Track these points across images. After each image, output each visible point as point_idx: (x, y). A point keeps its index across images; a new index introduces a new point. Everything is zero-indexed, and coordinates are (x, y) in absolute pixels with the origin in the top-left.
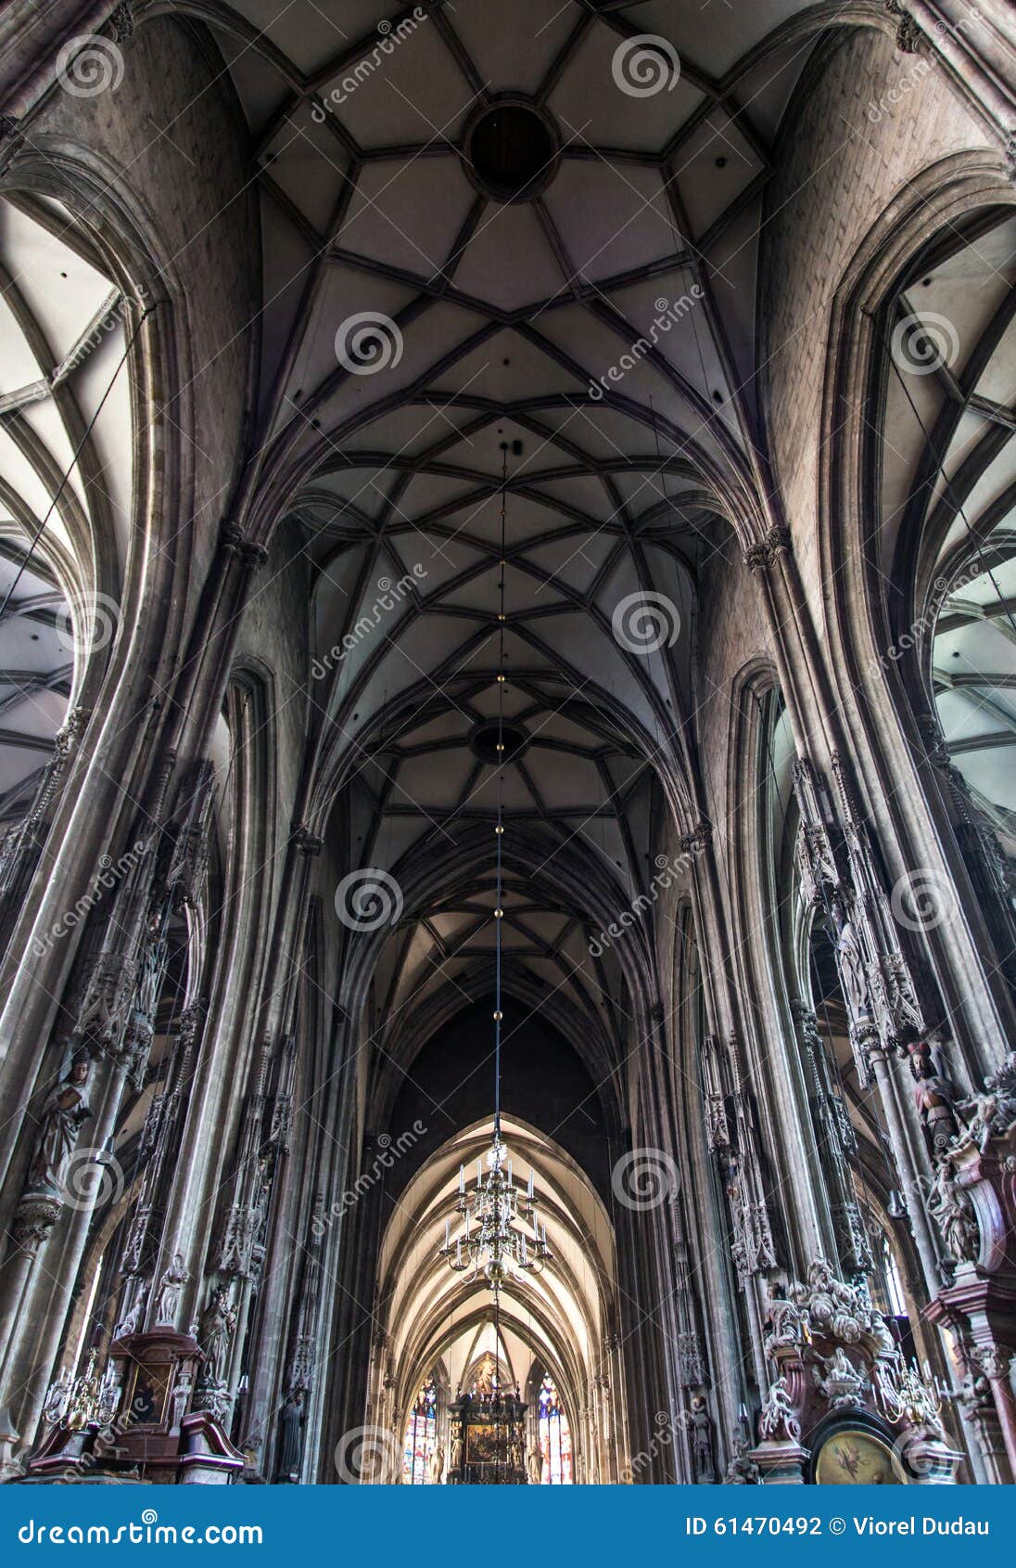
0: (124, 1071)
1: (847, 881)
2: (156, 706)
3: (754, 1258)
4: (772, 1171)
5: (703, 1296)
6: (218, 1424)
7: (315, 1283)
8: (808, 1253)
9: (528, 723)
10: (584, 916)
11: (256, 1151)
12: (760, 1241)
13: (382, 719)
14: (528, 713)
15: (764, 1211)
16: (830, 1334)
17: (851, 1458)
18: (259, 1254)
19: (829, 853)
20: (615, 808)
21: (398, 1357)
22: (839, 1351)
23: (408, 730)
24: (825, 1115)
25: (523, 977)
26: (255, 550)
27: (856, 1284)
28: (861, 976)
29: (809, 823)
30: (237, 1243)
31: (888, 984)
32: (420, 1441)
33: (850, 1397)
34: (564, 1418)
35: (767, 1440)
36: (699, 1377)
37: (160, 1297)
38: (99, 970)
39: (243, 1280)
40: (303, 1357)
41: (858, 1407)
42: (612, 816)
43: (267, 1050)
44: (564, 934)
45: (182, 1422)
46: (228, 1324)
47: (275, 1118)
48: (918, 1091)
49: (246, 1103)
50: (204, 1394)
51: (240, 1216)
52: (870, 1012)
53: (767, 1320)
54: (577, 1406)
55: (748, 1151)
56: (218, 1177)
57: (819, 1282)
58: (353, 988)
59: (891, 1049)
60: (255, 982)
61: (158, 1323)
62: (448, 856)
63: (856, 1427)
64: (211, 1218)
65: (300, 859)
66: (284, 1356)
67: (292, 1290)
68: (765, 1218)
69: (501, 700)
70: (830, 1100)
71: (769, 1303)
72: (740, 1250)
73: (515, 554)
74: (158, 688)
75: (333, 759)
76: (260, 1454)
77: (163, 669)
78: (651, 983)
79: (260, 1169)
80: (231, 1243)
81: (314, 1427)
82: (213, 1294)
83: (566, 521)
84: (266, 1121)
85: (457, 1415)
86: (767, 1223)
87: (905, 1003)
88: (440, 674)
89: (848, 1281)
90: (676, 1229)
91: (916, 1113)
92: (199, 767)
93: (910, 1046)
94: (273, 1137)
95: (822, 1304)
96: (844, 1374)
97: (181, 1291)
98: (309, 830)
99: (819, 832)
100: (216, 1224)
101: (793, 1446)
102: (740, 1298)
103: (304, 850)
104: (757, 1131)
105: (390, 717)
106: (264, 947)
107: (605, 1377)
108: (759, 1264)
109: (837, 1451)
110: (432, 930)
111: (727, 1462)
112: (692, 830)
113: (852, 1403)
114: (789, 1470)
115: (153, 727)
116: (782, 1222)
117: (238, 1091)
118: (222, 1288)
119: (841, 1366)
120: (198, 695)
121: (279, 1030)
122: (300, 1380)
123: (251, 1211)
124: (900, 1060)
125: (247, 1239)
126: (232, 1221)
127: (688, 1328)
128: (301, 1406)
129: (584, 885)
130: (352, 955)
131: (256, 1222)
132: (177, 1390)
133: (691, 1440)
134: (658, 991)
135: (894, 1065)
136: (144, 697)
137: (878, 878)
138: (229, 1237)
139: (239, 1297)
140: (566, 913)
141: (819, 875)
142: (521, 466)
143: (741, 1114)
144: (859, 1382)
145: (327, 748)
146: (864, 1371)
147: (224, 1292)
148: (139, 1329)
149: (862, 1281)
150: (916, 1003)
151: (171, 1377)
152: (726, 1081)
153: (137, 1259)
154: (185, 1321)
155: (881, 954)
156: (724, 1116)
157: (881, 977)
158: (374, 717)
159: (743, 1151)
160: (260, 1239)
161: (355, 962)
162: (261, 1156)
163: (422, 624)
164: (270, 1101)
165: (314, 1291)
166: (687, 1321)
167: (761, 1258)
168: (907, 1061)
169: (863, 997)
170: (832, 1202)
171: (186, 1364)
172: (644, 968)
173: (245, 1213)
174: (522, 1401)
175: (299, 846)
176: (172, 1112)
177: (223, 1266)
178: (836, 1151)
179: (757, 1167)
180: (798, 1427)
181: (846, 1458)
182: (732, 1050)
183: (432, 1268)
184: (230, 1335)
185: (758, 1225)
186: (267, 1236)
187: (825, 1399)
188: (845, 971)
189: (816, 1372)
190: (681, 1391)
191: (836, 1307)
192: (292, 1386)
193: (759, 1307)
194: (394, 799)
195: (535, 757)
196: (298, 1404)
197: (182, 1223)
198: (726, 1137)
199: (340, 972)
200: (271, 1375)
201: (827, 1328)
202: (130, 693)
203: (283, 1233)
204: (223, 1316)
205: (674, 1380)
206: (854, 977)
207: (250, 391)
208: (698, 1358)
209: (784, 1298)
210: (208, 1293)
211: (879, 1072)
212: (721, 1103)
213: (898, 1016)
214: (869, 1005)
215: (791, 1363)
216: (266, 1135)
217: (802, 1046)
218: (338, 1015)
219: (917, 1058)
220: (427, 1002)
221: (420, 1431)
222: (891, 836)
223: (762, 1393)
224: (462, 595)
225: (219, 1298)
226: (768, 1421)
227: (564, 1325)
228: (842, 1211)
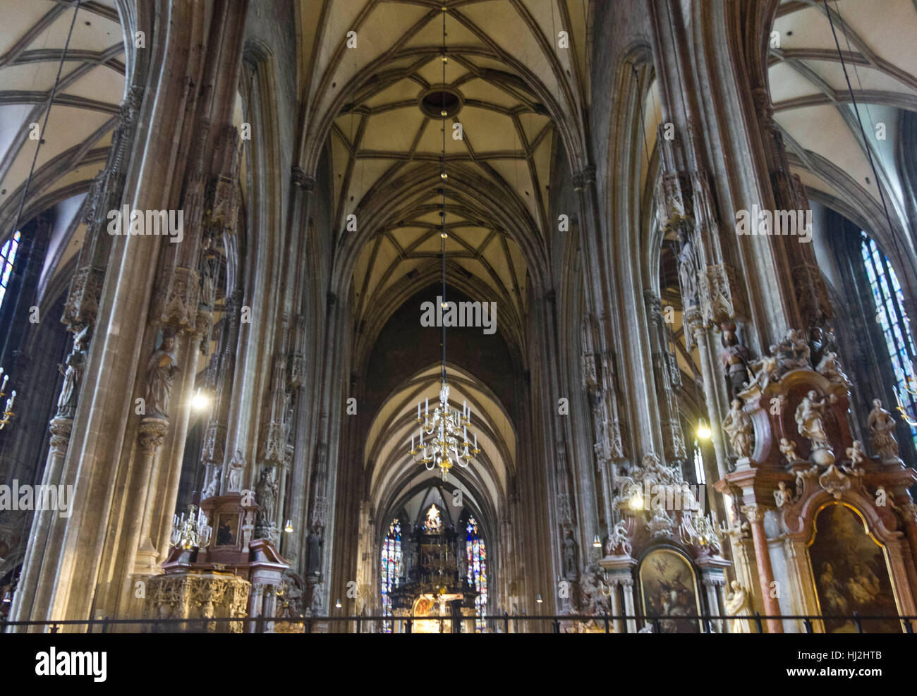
1: (690, 213)
2: (192, 85)
3: (609, 452)
4: (624, 398)
5: (574, 473)
6: (272, 546)
7: (324, 465)
8: (644, 449)
9: (462, 88)
10: (500, 230)
11: (283, 388)
12: (613, 442)
13: (353, 87)
14: (463, 80)
15: (617, 425)
17: (662, 564)
18: (289, 450)
19: (680, 194)
20: (525, 152)
21: (377, 507)
23: (371, 94)
24: (662, 365)
25: (457, 271)
27: (674, 467)
28: (694, 279)
29: (667, 172)
30: (275, 444)
31: (712, 284)
32: (392, 553)
33: (664, 531)
34: (482, 541)
35: (611, 554)
36: (570, 519)
37: (229, 475)
39: (280, 466)
40: (319, 508)
41: (668, 536)
42: (523, 158)
43: (286, 325)
44: (487, 242)
45: (250, 545)
46: (273, 491)
47: (294, 368)
48: (725, 354)
49: (275, 358)
50: (262, 529)
51: (276, 428)
52: (698, 303)
53: (615, 488)
54: (491, 534)
55: (609, 388)
56: (260, 404)
57: (650, 465)
58: (340, 280)
59: (710, 328)
60: (274, 279)
61: (230, 490)
62: (404, 187)
63: (666, 548)
64: (257, 429)
65: (299, 193)
66: (307, 508)
67: (310, 470)
68: (617, 429)
70: (666, 355)
71: (617, 478)
72: (600, 447)
74: (191, 70)
75: (319, 118)
76: (296, 561)
77: (193, 56)
78: (547, 277)
79: (287, 399)
80: (272, 444)
81: (329, 547)
82: (262, 474)
84: (289, 369)
85: (415, 539)
86: (618, 432)
87: (722, 297)
88: (396, 52)
89: (668, 465)
90: (558, 433)
91: (722, 368)
92: (228, 132)
93: (722, 326)
94: (294, 380)
95: (651, 480)
96: (661, 519)
97: (242, 472)
98: (304, 171)
99: (673, 178)
100: (262, 433)
101: (627, 558)
102: (598, 475)
103: (302, 186)
104: (616, 375)
105: (360, 85)
106: (279, 255)
107: (509, 518)
108: (612, 456)
109: (654, 560)
110: (393, 241)
111: (585, 565)
112: (581, 170)
113: (665, 534)
114: (623, 571)
115: (190, 101)
116: (628, 431)
117: (268, 350)
118: (268, 470)
119: (660, 514)
120: (220, 75)
121: (293, 311)
122: (318, 521)
123: (283, 425)
124: (715, 334)
125: (281, 441)
126: (271, 430)
127: (564, 492)
128: (320, 535)
129: (502, 208)
130: (338, 259)
131: (286, 431)
132: (244, 528)
133: (563, 554)
134: (552, 283)
135: (711, 338)
136: (182, 80)
137: (712, 211)
138: (270, 440)
139: (279, 475)
140: (489, 228)
141: (670, 210)
143: (605, 364)
144: (671, 522)
145: (314, 110)
147: (269, 472)
148: (217, 493)
149: (678, 465)
150: (730, 297)
151: (240, 521)
152: (596, 343)
153: (211, 453)
155: (709, 264)
156: (594, 366)
157: (707, 280)
158: (348, 84)
159: (605, 386)
160: (289, 441)
161: (341, 263)
162: (287, 391)
164: (290, 357)
165: (324, 470)
166: (563, 487)
167: (614, 452)
168: (720, 335)
169: (694, 293)
170: (662, 418)
171: (249, 513)
172: (543, 267)
173: (279, 427)
174: (456, 531)
175: (298, 184)
176: (225, 365)
177: (268, 457)
178: (667, 387)
179: (614, 398)
180: (630, 547)
181: (659, 564)
182: (601, 324)
183: (398, 455)
184: (275, 497)
185: (613, 433)
186: (292, 440)
187: (648, 532)
188: (683, 274)
189: (643, 517)
190: (558, 527)
191: (659, 481)
192: (313, 524)
193: (610, 480)
194: (364, 146)
195: (467, 114)
196: (318, 534)
197: (239, 432)
198: (594, 379)
199: (331, 270)
200: (299, 518)
202: (171, 75)
203: (302, 437)
204: (269, 486)
205: (554, 521)
206: (689, 280)
208: (569, 509)
209: (627, 475)
210: (259, 473)
211: (700, 342)
212: (592, 358)
213: (717, 306)
214: (697, 299)
216: (289, 378)
217: (650, 320)
218: (331, 298)
219: (726, 333)
220: (391, 289)
221: (391, 548)
222: (725, 181)
223: (609, 529)
225: (266, 476)
226: (612, 544)
227: (483, 489)
228: (668, 424)
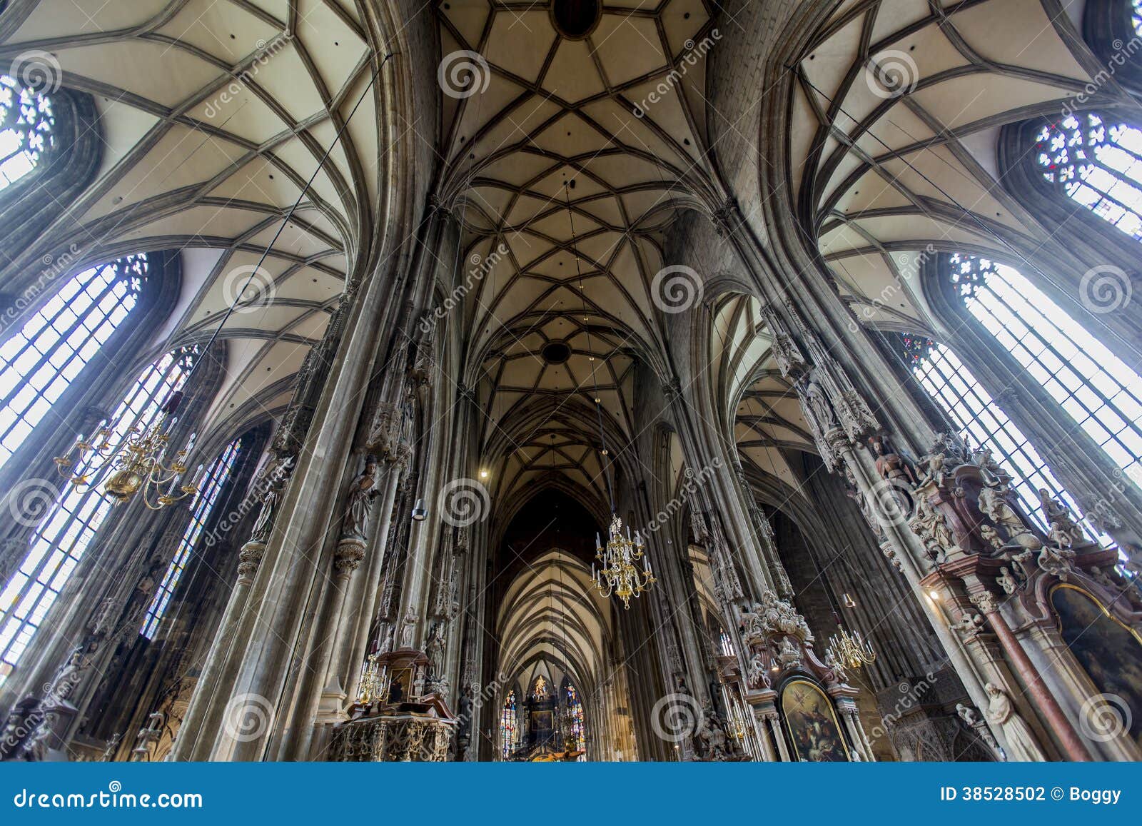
0: (397, 473)
3: (730, 593)
5: (678, 626)
7: (474, 631)
8: (760, 587)
9: (571, 342)
10: (596, 446)
11: (451, 550)
13: (500, 334)
14: (572, 335)
15: (733, 569)
16: (779, 630)
17: (800, 695)
20: (615, 384)
22: (785, 638)
23: (509, 344)
26: (447, 211)
28: (827, 408)
30: (444, 601)
33: (794, 662)
35: (752, 688)
37: (402, 631)
38: (379, 411)
39: (448, 621)
41: (800, 668)
42: (614, 389)
44: (585, 456)
46: (441, 645)
47: (460, 533)
48: (879, 463)
49: (443, 527)
50: (430, 685)
51: (445, 585)
52: (837, 425)
53: (742, 626)
55: (720, 538)
56: (431, 566)
57: (769, 602)
61: (402, 646)
63: (800, 679)
64: (428, 587)
65: (463, 401)
67: (461, 636)
68: (734, 572)
69: (558, 329)
70: (757, 511)
71: (741, 617)
72: (722, 590)
73: (568, 246)
74: (400, 269)
77: (402, 260)
78: (638, 472)
79: (454, 560)
80: (441, 601)
82: (432, 628)
83: (597, 226)
84: (455, 534)
85: (527, 707)
86: (735, 574)
87: (864, 415)
88: (529, 312)
90: (661, 594)
93: (870, 439)
94: (459, 543)
95: (773, 614)
96: (789, 650)
97: (414, 628)
98: (466, 386)
100: (432, 592)
101: (769, 690)
103: (465, 397)
104: (723, 528)
105: (503, 335)
108: (734, 597)
109: (792, 692)
110: (518, 456)
112: (668, 382)
113: (796, 666)
114: (766, 705)
116: (743, 573)
117: (438, 520)
118: (437, 625)
119: (787, 646)
122: (468, 683)
123: (451, 583)
125: (449, 598)
126: (441, 588)
127: (672, 643)
129: (599, 426)
131: (455, 588)
132: (416, 682)
138: (439, 597)
139: (447, 632)
140: (587, 445)
142: (575, 194)
143: (713, 519)
144: (798, 653)
146: (799, 648)
147: (438, 627)
148: (390, 650)
151: (412, 676)
152: (702, 504)
153: (387, 612)
154: (418, 644)
156: (704, 522)
157: (845, 403)
158: (497, 331)
159: (716, 538)
160: (456, 599)
162: (454, 553)
163: (521, 283)
165: (473, 636)
166: (671, 639)
167: (735, 593)
169: (830, 419)
170: (768, 561)
171: (421, 669)
172: (634, 465)
173: (447, 583)
175: (462, 394)
177: (437, 613)
179: (726, 546)
180: (770, 680)
181: (797, 696)
184: (443, 652)
185: (731, 575)
189: (774, 650)
191: (780, 615)
192: (464, 686)
193: (734, 620)
194: (503, 382)
195: (573, 360)
196: (468, 696)
197: (412, 590)
198: (706, 532)
201: (777, 626)
202: (385, 269)
204: (438, 641)
206: (822, 409)
207: (438, 132)
208: (679, 658)
209: (749, 612)
211: (848, 457)
212: (701, 515)
214: (836, 422)
215: (761, 647)
216: (455, 543)
217: (741, 484)
219: (877, 445)
220: (516, 494)
224: (540, 269)
225: (435, 632)
226: (752, 678)
228: (773, 566)
